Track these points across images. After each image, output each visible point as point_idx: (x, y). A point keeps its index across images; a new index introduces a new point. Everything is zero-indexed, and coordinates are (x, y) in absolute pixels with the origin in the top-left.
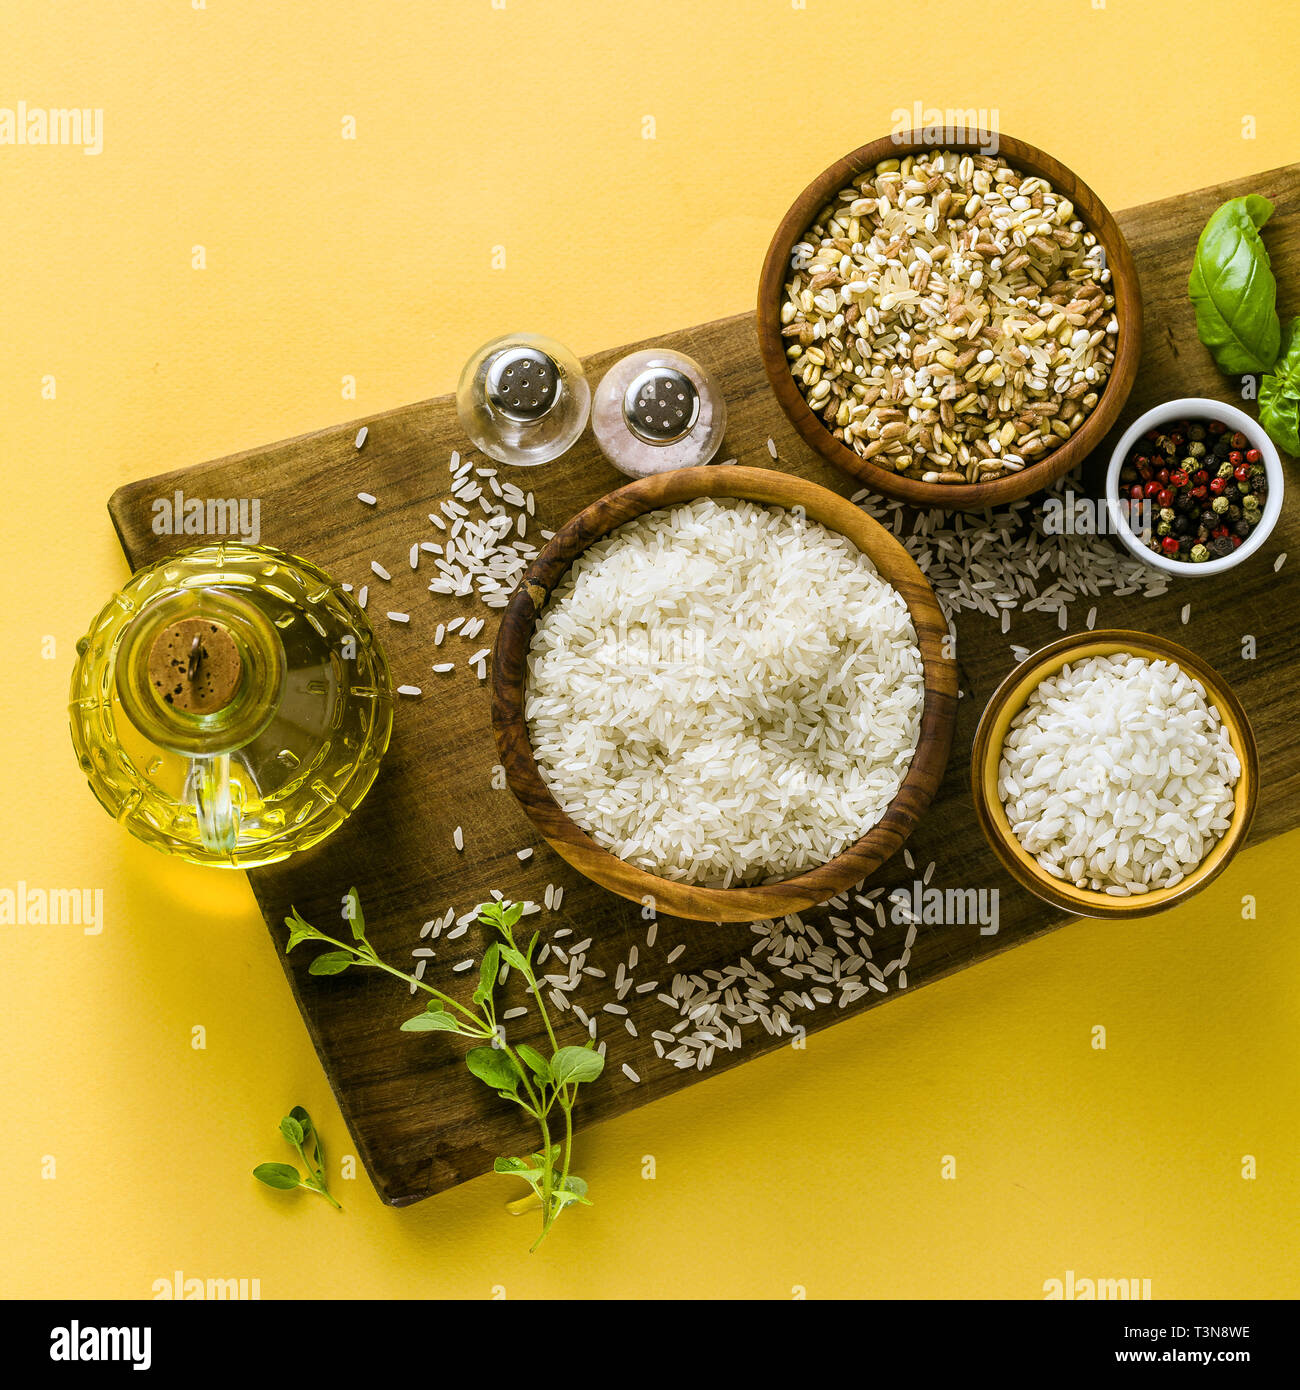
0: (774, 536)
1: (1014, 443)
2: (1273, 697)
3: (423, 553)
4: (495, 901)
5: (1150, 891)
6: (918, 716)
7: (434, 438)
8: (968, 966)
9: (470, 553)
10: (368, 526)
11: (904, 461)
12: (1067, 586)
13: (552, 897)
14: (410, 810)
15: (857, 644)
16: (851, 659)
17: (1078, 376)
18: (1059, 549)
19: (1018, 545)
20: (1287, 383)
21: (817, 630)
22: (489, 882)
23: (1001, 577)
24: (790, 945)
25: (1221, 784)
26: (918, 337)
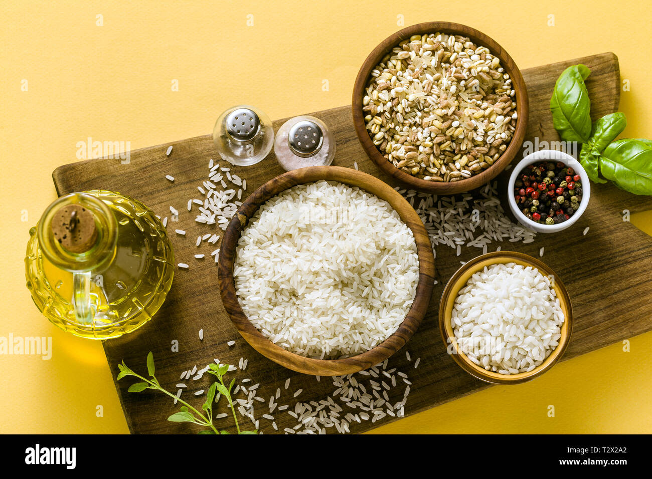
0: (354, 199)
1: (467, 165)
2: (580, 292)
3: (193, 204)
4: (216, 364)
5: (519, 373)
6: (416, 286)
7: (202, 153)
8: (433, 407)
9: (215, 205)
10: (169, 191)
11: (416, 170)
12: (487, 236)
13: (242, 364)
14: (180, 320)
15: (389, 251)
16: (386, 257)
17: (498, 136)
18: (485, 219)
19: (466, 216)
20: (594, 148)
21: (371, 242)
22: (215, 355)
23: (458, 230)
24: (351, 392)
25: (555, 325)
26: (425, 114)
